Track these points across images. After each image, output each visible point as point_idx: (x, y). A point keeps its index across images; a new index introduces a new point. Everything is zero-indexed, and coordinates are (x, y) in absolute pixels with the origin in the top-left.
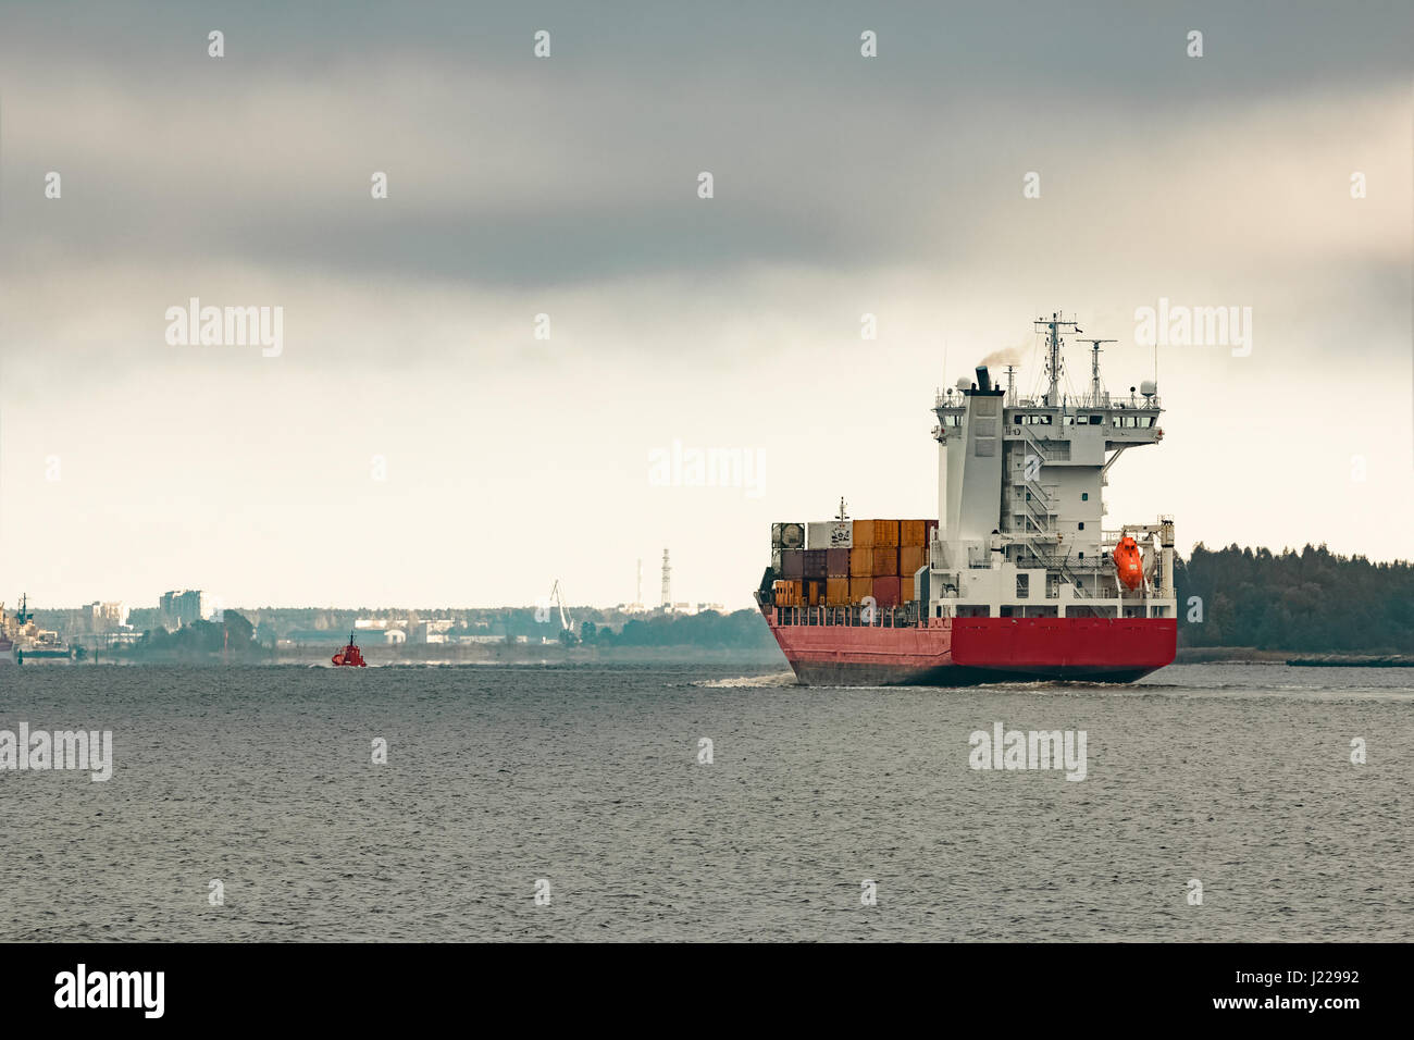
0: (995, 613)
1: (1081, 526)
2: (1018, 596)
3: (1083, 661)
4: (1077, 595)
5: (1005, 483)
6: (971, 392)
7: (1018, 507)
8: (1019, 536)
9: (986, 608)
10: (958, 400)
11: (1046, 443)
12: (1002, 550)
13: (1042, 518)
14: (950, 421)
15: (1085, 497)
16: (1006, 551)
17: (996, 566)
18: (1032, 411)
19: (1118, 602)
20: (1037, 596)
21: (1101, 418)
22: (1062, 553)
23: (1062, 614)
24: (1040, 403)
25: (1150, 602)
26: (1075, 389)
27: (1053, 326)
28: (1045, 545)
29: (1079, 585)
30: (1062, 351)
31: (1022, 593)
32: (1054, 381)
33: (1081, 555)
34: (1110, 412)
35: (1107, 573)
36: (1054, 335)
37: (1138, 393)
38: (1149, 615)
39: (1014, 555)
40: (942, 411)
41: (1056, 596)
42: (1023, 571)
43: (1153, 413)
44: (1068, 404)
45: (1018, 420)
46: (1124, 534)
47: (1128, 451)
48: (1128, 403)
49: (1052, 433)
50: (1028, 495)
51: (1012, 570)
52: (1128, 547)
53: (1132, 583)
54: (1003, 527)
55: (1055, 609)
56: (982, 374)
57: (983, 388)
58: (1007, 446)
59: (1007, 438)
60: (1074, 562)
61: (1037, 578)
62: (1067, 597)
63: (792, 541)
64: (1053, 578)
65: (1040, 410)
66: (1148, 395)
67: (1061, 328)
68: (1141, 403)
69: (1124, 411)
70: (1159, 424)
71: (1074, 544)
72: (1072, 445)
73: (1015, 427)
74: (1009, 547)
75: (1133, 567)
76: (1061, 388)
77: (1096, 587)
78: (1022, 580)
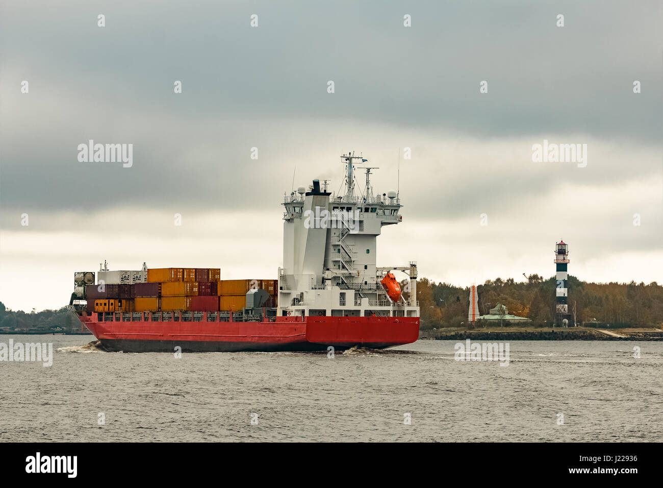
0: (329, 314)
1: (366, 267)
2: (340, 305)
3: (372, 340)
4: (369, 304)
5: (328, 243)
6: (313, 194)
7: (335, 256)
9: (324, 311)
10: (299, 198)
13: (348, 262)
14: (293, 209)
15: (368, 251)
17: (329, 288)
19: (390, 308)
20: (350, 305)
21: (376, 209)
22: (360, 281)
23: (362, 315)
25: (405, 308)
27: (349, 159)
28: (350, 277)
30: (354, 172)
31: (342, 303)
32: (350, 189)
33: (366, 283)
36: (350, 164)
37: (387, 197)
38: (406, 316)
39: (336, 282)
40: (289, 204)
41: (360, 304)
42: (343, 291)
43: (397, 207)
44: (359, 199)
48: (384, 202)
50: (339, 250)
51: (338, 290)
52: (391, 279)
53: (396, 298)
55: (359, 311)
56: (316, 184)
60: (364, 286)
61: (350, 294)
62: (365, 305)
63: (86, 281)
64: (358, 295)
65: (345, 204)
66: (392, 198)
67: (353, 160)
68: (390, 202)
69: (383, 206)
70: (400, 213)
72: (364, 223)
74: (333, 278)
77: (377, 300)
78: (342, 295)
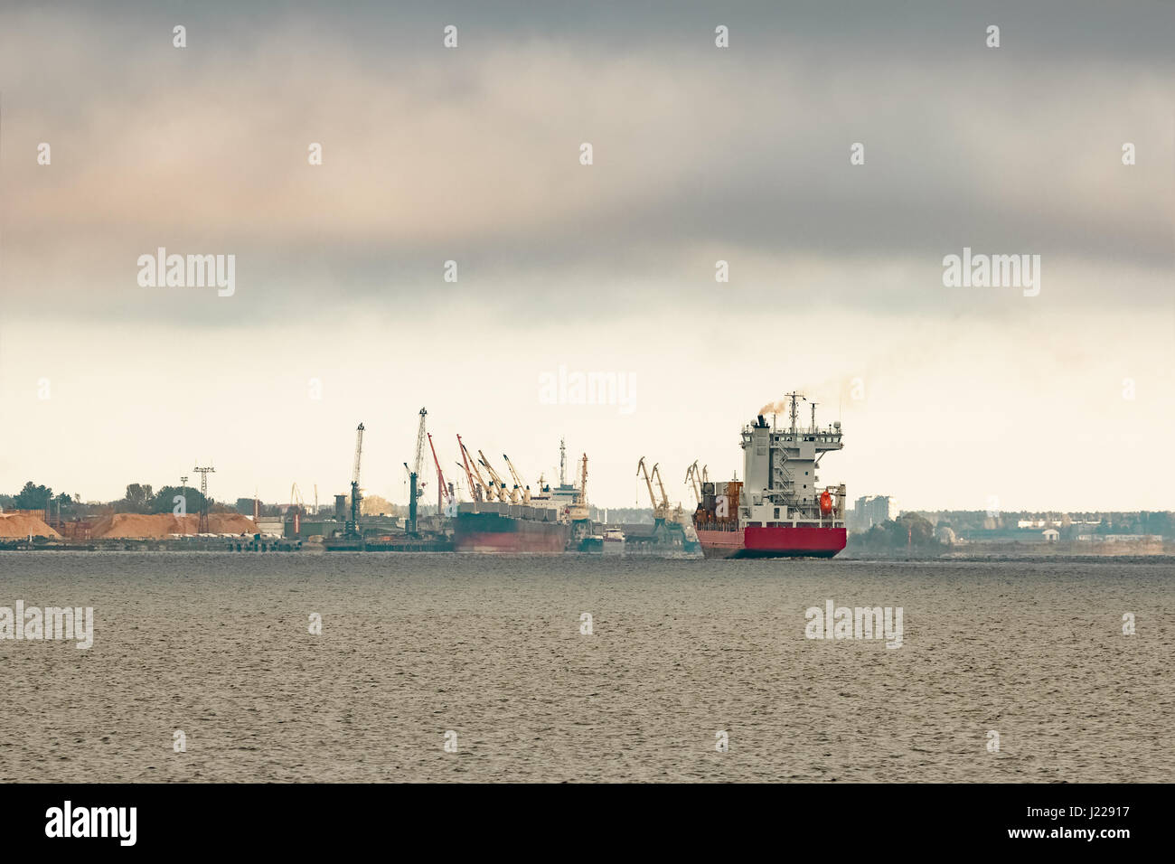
0: (764, 525)
1: (805, 487)
2: (775, 518)
4: (801, 517)
5: (771, 467)
6: (756, 426)
7: (777, 478)
8: (777, 491)
9: (761, 523)
10: (751, 430)
11: (789, 449)
12: (768, 497)
13: (787, 483)
14: (748, 439)
15: (807, 473)
16: (771, 498)
17: (765, 504)
18: (784, 435)
19: (820, 521)
20: (783, 518)
21: (815, 438)
22: (796, 499)
23: (794, 526)
24: (788, 431)
25: (834, 521)
26: (804, 425)
27: (793, 397)
28: (787, 495)
29: (804, 513)
30: (797, 409)
31: (777, 516)
32: (794, 422)
33: (805, 500)
34: (819, 436)
35: (816, 507)
36: (794, 401)
37: (832, 427)
38: (834, 527)
39: (774, 500)
40: (744, 434)
41: (792, 518)
42: (777, 507)
43: (839, 436)
44: (799, 431)
45: (777, 439)
46: (827, 490)
47: (827, 452)
48: (827, 431)
49: (791, 445)
50: (781, 473)
51: (772, 507)
52: (826, 496)
53: (827, 512)
54: (771, 487)
55: (792, 523)
56: (761, 418)
57: (761, 424)
58: (772, 451)
59: (772, 447)
60: (801, 502)
61: (784, 510)
62: (797, 518)
63: (709, 491)
64: (791, 510)
65: (787, 434)
66: (837, 428)
67: (797, 398)
68: (834, 431)
69: (826, 435)
70: (842, 441)
71: (802, 495)
72: (801, 451)
73: (775, 442)
74: (772, 496)
75: (827, 505)
76: (797, 425)
77: (811, 514)
78: (777, 511)
